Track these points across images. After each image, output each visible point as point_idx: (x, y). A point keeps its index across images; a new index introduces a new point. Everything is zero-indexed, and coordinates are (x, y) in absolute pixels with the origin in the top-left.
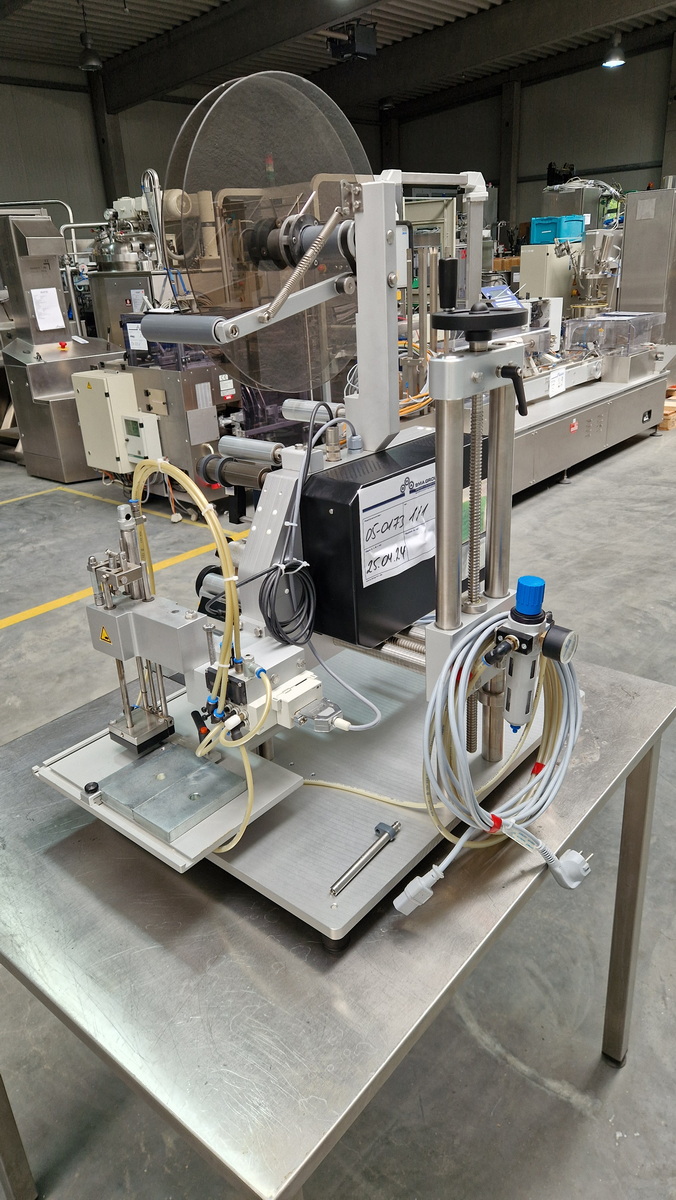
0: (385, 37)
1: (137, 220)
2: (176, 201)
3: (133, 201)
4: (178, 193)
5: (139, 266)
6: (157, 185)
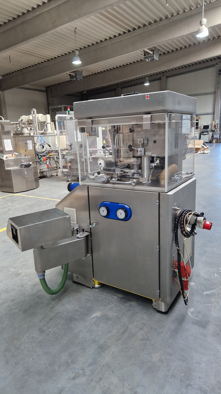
1: (28, 121)
2: (41, 117)
3: (27, 117)
4: (41, 115)
5: (30, 134)
6: (36, 113)
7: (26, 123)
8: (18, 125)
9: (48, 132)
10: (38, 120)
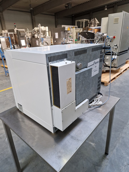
0: (73, 5)
1: (37, 31)
2: (43, 28)
3: (37, 28)
4: (43, 27)
5: (37, 37)
6: (40, 26)
7: (36, 31)
8: (33, 33)
9: (47, 36)
10: (41, 30)
